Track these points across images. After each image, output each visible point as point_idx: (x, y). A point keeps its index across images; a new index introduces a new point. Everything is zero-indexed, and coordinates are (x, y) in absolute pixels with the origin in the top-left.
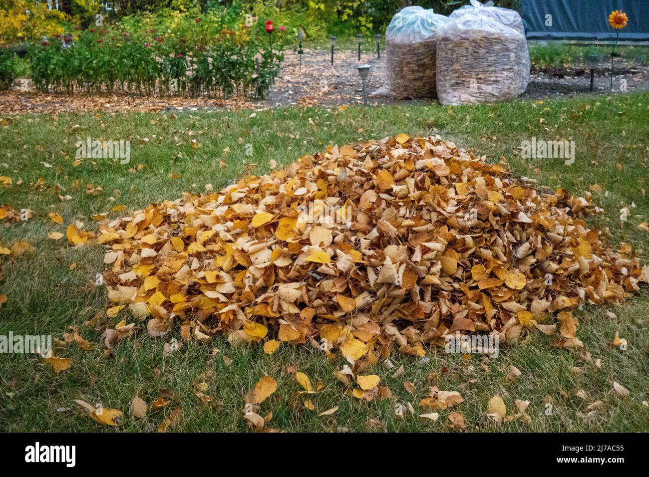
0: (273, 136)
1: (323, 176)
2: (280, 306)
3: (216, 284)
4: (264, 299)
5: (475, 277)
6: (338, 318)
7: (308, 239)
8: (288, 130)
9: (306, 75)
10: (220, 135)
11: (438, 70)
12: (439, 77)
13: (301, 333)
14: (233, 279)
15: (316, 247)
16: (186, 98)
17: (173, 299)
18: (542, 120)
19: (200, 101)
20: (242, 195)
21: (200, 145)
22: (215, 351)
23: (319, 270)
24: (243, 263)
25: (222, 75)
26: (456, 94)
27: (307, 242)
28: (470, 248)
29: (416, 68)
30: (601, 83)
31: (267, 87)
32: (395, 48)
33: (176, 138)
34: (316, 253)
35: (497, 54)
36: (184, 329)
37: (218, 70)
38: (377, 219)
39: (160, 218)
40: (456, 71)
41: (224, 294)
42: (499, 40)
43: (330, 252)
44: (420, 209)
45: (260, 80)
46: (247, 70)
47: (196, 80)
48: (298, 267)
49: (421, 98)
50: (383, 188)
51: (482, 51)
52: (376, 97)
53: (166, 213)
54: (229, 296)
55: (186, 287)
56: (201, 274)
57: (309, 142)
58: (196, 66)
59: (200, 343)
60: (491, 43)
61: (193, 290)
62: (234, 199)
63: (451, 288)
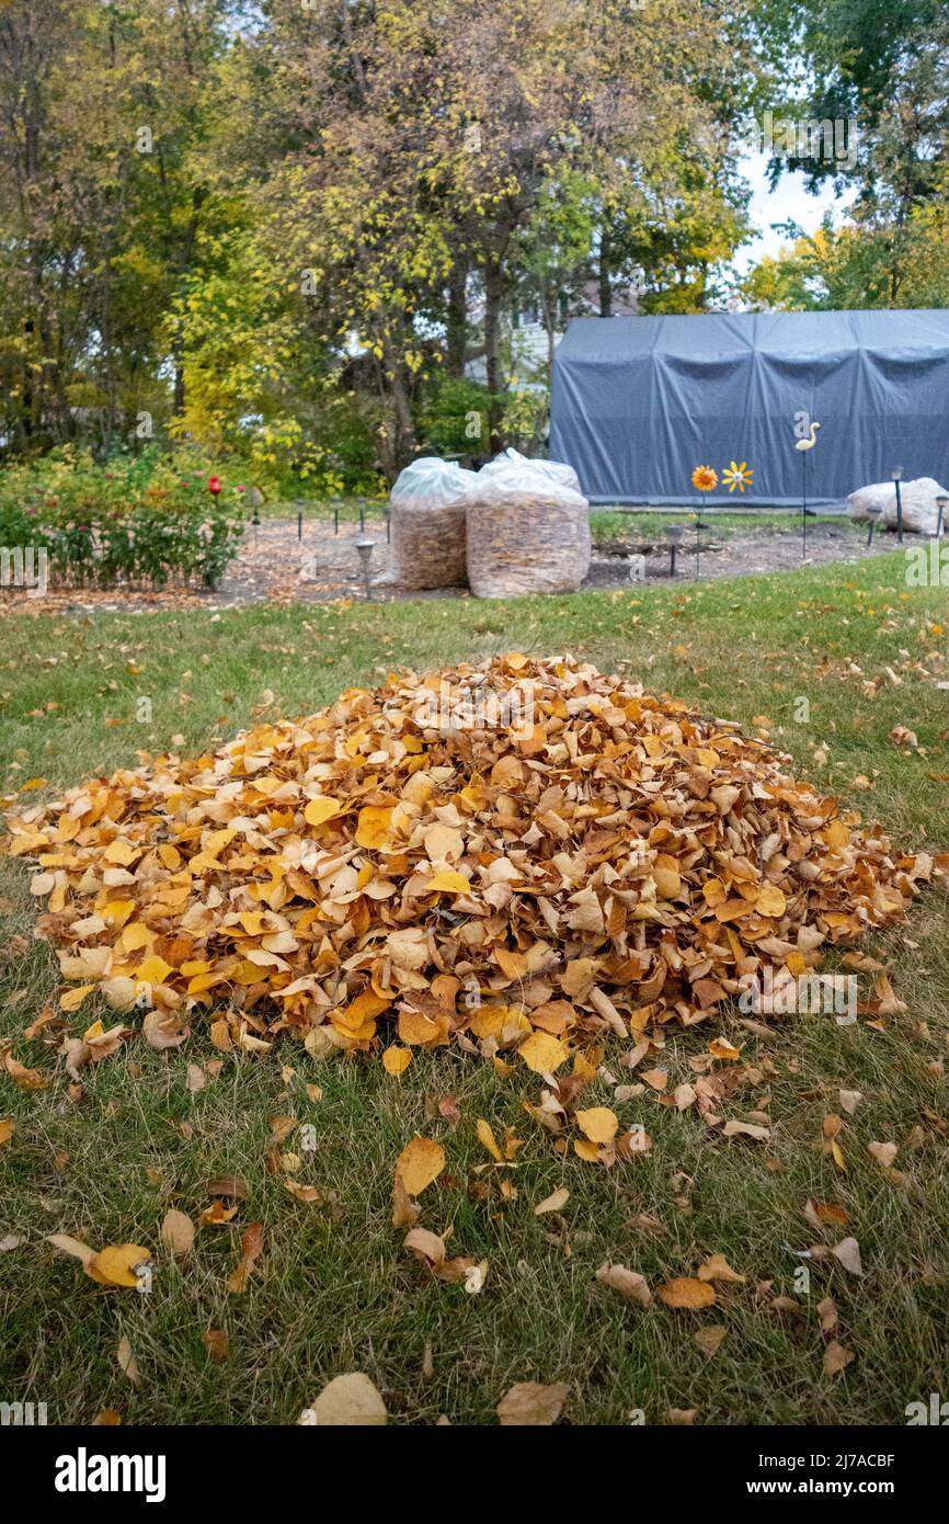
0: (255, 651)
1: (411, 729)
2: (393, 976)
3: (262, 935)
4: (361, 964)
5: (710, 901)
6: (501, 992)
7: (422, 848)
8: (274, 640)
9: (266, 555)
10: (172, 651)
11: (469, 548)
12: (471, 558)
13: (440, 1025)
14: (292, 924)
15: (439, 863)
16: (94, 591)
17: (186, 969)
18: (635, 619)
19: (117, 596)
20: (265, 762)
21: (142, 668)
22: (287, 1073)
23: (454, 907)
24: (305, 893)
25: (150, 556)
26: (498, 581)
27: (421, 853)
28: (694, 850)
29: (437, 545)
30: (685, 564)
31: (219, 574)
32: (406, 517)
33: (101, 657)
34: (443, 874)
35: (553, 525)
36: (217, 1031)
37: (144, 548)
38: (531, 806)
39: (121, 807)
40: (496, 550)
41: (280, 955)
42: (555, 507)
43: (466, 870)
44: (597, 785)
45: (211, 563)
46: (187, 549)
47: (110, 566)
48: (413, 900)
49: (446, 587)
50: (529, 750)
51: (533, 521)
52: (379, 586)
53: (128, 795)
54: (289, 957)
55: (203, 943)
56: (232, 918)
57: (313, 659)
58: (107, 543)
59: (253, 1056)
60: (545, 510)
61: (220, 948)
62: (251, 769)
63: (676, 923)
